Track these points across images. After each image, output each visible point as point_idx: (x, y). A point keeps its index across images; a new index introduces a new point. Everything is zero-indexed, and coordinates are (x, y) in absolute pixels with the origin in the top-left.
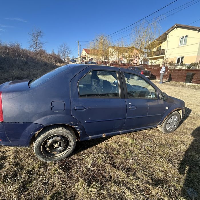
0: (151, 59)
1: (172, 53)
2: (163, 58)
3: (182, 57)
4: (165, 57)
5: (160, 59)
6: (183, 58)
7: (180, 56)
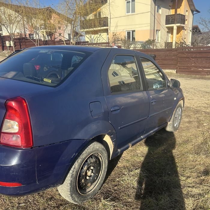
0: (87, 33)
1: (118, 25)
2: (106, 31)
3: (133, 31)
4: (109, 29)
5: (102, 34)
6: (134, 33)
7: (130, 29)
